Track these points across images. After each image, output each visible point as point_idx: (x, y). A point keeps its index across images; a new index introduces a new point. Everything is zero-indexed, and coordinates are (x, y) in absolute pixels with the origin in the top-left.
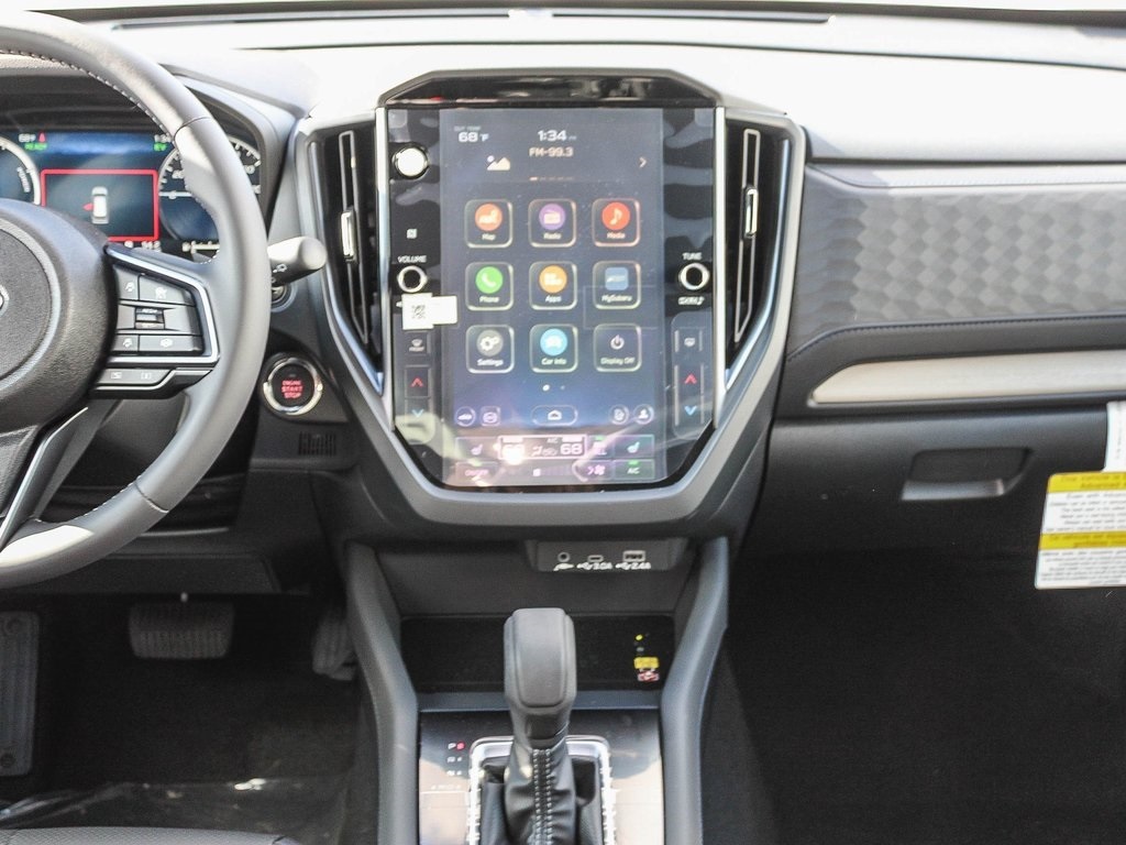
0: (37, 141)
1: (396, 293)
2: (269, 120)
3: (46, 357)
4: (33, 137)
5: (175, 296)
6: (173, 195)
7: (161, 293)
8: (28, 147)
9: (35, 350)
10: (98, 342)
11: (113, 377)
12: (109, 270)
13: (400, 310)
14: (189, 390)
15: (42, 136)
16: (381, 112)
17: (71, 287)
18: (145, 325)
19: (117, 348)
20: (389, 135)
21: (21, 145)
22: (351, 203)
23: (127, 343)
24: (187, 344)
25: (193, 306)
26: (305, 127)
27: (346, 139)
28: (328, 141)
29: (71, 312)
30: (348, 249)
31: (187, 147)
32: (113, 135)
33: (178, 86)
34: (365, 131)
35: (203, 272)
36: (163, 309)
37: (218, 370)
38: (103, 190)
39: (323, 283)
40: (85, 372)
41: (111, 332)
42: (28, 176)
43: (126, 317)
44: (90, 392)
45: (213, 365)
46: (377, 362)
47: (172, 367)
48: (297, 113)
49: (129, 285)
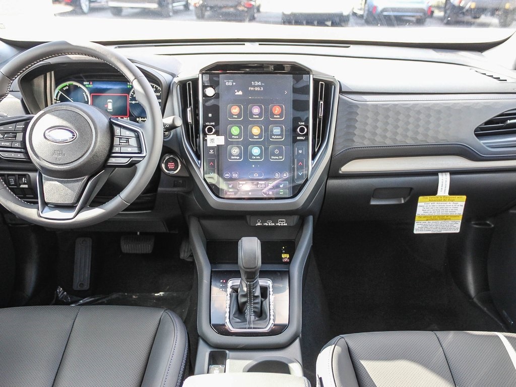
0: (89, 84)
1: (205, 135)
2: (164, 78)
3: (90, 154)
4: (88, 83)
5: (132, 134)
6: (133, 102)
7: (128, 133)
8: (87, 86)
9: (87, 151)
10: (108, 149)
11: (112, 161)
12: (111, 125)
13: (206, 140)
14: (137, 165)
15: (91, 83)
16: (200, 75)
17: (99, 131)
18: (123, 144)
19: (114, 151)
20: (203, 83)
21: (84, 85)
22: (190, 105)
23: (116, 149)
24: (136, 150)
25: (138, 138)
26: (176, 80)
27: (189, 84)
28: (183, 84)
29: (99, 139)
30: (190, 120)
31: (136, 86)
32: (114, 82)
33: (133, 66)
34: (195, 81)
35: (141, 127)
36: (128, 139)
37: (146, 158)
38: (111, 101)
39: (181, 130)
40: (103, 158)
41: (112, 145)
42: (87, 95)
43: (116, 141)
44: (105, 165)
45: (145, 157)
46: (199, 157)
47: (131, 157)
48: (173, 75)
49: (117, 130)
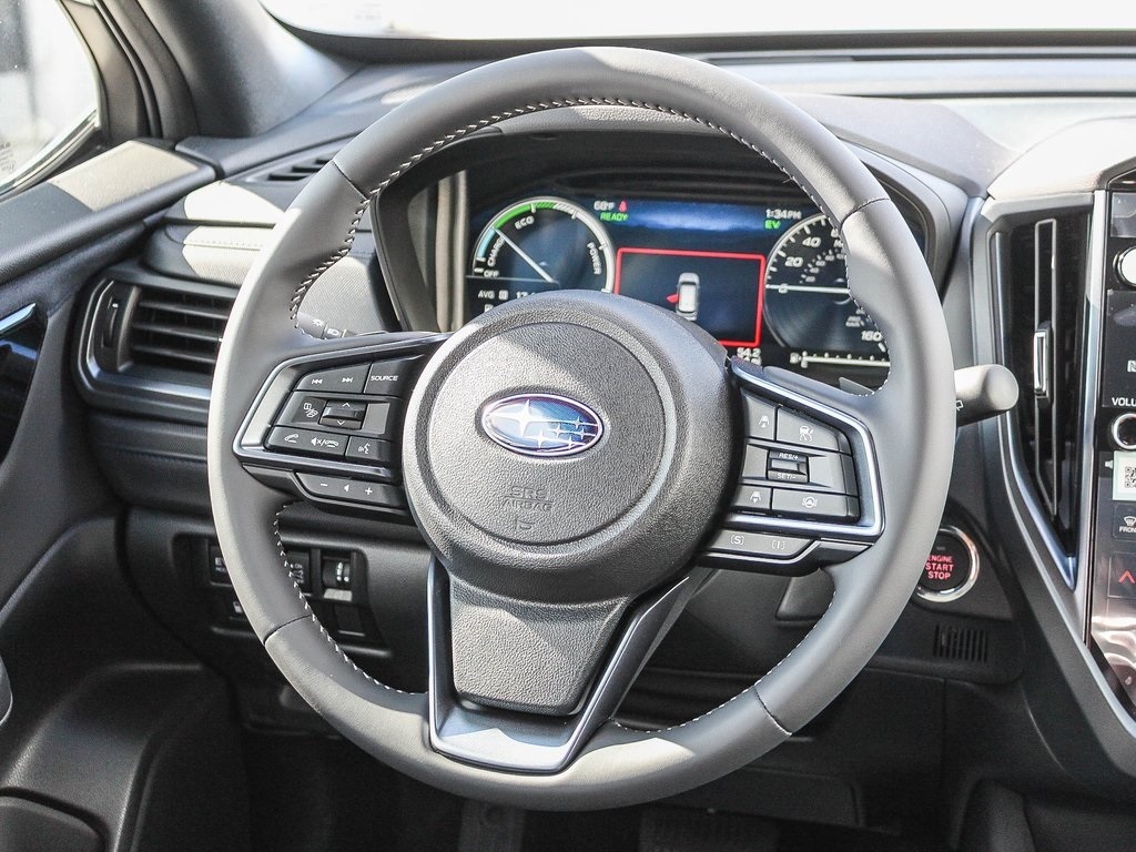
0: (615, 210)
1: (1105, 448)
2: (940, 198)
3: (652, 507)
4: (611, 205)
5: (825, 439)
6: (783, 288)
7: (806, 433)
8: (605, 216)
9: (639, 498)
10: (716, 493)
11: (731, 542)
12: (736, 395)
13: (1109, 473)
14: (835, 569)
15: (623, 206)
16: (1101, 196)
17: (691, 417)
18: (782, 476)
19: (740, 503)
20: (1110, 227)
21: (596, 214)
22: (1045, 316)
23: (752, 496)
24: (837, 507)
25: (849, 456)
26: (987, 209)
27: (1046, 230)
28: (1018, 232)
29: (688, 451)
30: (1041, 382)
31: (855, 238)
32: (714, 206)
34: (1073, 220)
36: (807, 456)
37: (880, 549)
38: (694, 278)
39: (1002, 430)
40: (695, 531)
41: (733, 479)
42: (601, 254)
43: (755, 461)
44: (699, 555)
45: (874, 539)
46: (1068, 543)
47: (814, 536)
48: (970, 189)
49: (761, 419)
